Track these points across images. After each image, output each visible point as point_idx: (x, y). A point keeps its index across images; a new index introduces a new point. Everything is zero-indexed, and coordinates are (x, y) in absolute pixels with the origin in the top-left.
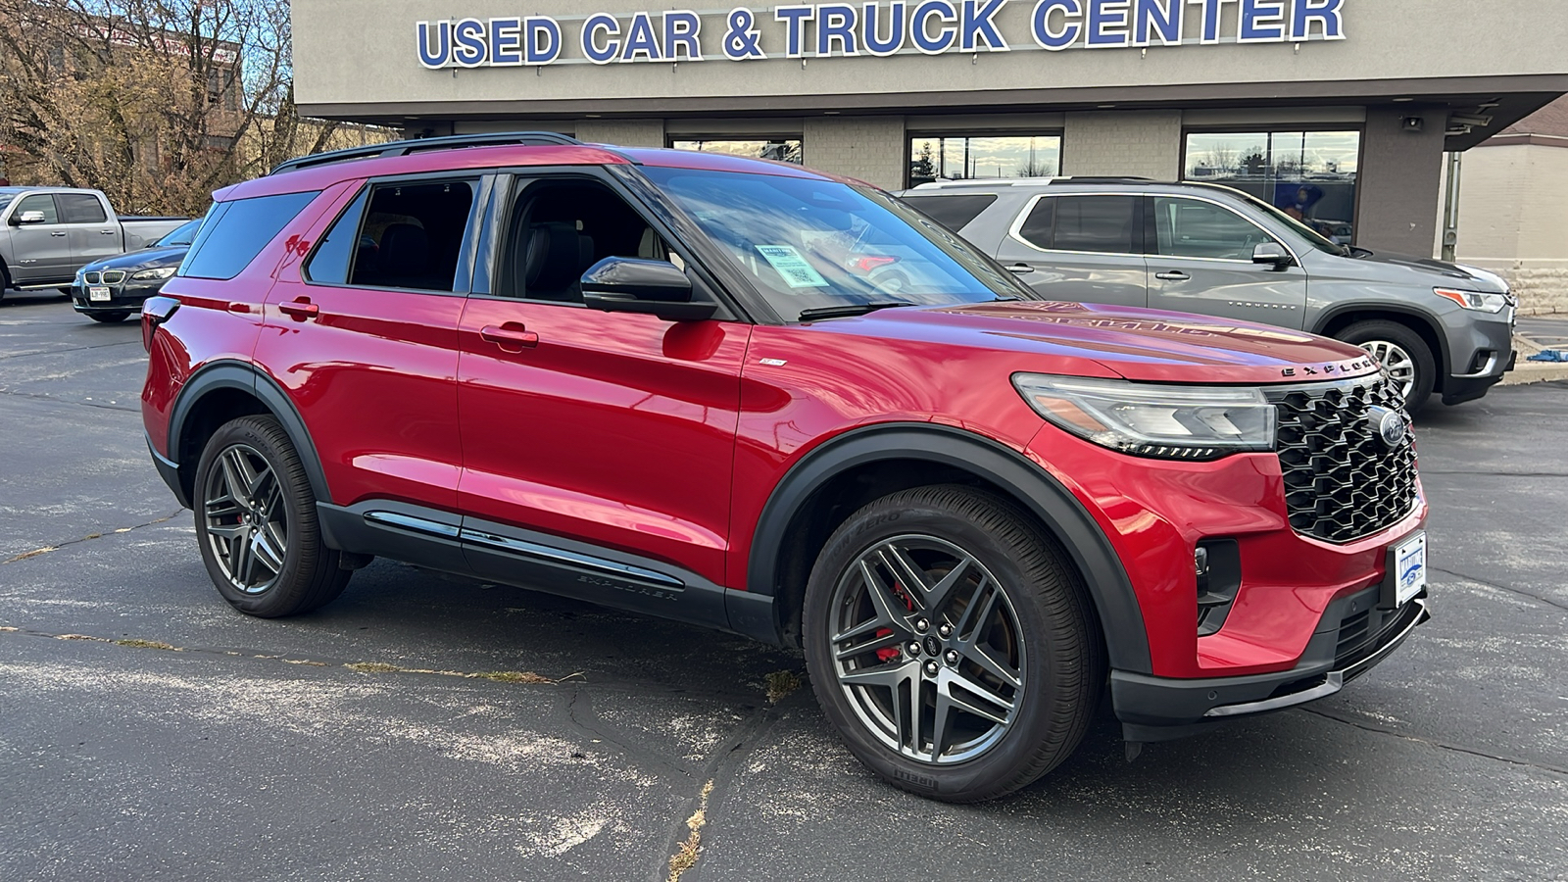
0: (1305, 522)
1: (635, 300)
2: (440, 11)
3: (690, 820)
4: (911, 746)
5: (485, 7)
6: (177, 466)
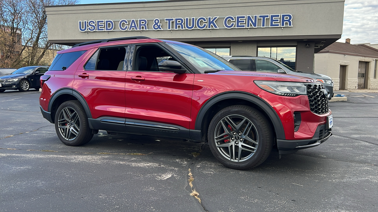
0: (312, 110)
1: (171, 69)
2: (84, 18)
3: (189, 174)
4: (233, 159)
5: (95, 18)
6: (50, 113)
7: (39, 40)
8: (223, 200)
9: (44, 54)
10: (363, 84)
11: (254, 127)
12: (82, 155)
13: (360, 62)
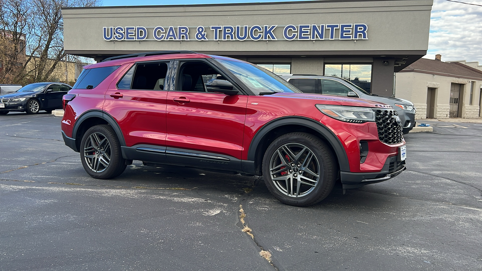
1: (220, 89)
2: (110, 24)
3: (240, 211)
4: (291, 194)
5: (124, 24)
6: (75, 139)
7: (49, 49)
8: (279, 236)
9: (55, 67)
10: (456, 111)
11: (315, 157)
12: (114, 189)
13: (452, 84)
